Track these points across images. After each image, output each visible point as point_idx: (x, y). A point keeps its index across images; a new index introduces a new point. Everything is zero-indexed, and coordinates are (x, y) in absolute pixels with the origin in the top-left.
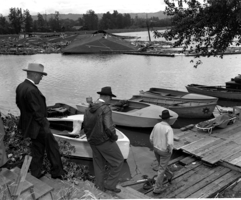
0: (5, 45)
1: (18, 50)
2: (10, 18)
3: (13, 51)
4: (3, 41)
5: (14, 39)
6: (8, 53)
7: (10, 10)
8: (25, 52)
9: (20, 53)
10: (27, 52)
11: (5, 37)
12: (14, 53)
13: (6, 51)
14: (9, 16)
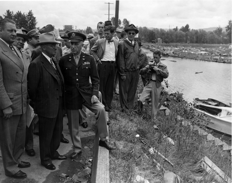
0: (213, 54)
1: (220, 59)
2: (226, 30)
3: (216, 59)
4: (213, 49)
5: (224, 49)
6: (211, 60)
7: (229, 22)
8: (226, 61)
9: (222, 61)
10: (228, 61)
11: (217, 46)
12: (215, 60)
13: (210, 58)
14: (226, 27)
